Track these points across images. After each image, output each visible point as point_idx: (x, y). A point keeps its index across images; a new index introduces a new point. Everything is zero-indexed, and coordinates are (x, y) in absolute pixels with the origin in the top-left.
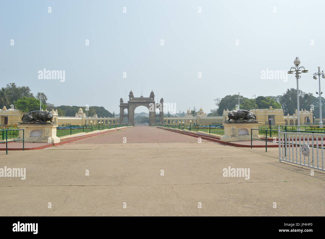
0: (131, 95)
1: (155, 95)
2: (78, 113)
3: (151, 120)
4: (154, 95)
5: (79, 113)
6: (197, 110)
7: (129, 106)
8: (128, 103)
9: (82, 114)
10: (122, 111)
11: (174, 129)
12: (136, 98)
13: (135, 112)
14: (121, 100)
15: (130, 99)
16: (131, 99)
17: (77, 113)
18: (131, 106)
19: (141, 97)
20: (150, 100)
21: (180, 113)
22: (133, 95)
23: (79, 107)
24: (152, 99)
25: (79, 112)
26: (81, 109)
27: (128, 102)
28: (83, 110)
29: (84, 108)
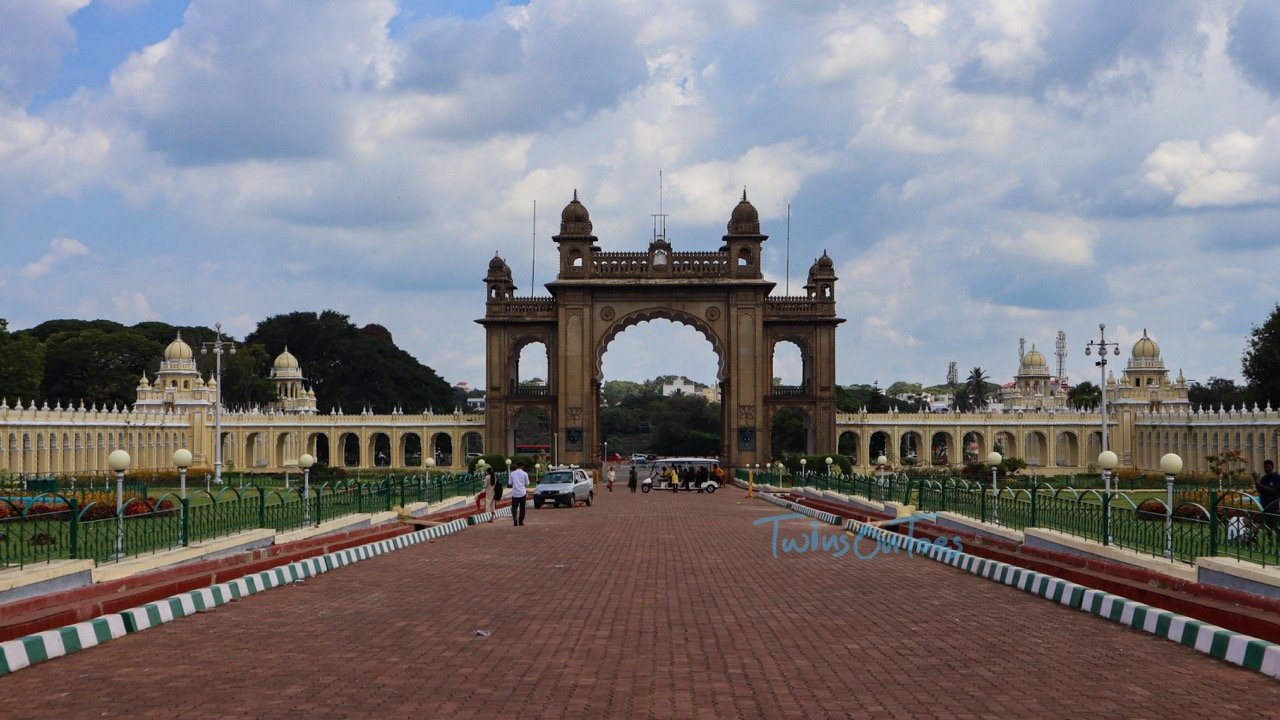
0: (575, 227)
1: (763, 232)
2: (158, 381)
3: (734, 436)
4: (757, 227)
5: (169, 381)
6: (1117, 352)
7: (562, 323)
8: (548, 295)
9: (186, 385)
10: (503, 364)
11: (1016, 534)
12: (610, 257)
13: (604, 368)
14: (499, 275)
15: (566, 262)
16: (578, 262)
17: (151, 382)
18: (574, 320)
19: (653, 247)
20: (728, 275)
21: (952, 384)
22: (594, 233)
23: (165, 326)
24: (742, 262)
25: (165, 367)
26: (179, 347)
27: (550, 287)
28: (196, 355)
29: (199, 337)
